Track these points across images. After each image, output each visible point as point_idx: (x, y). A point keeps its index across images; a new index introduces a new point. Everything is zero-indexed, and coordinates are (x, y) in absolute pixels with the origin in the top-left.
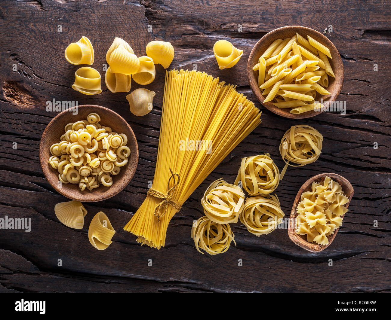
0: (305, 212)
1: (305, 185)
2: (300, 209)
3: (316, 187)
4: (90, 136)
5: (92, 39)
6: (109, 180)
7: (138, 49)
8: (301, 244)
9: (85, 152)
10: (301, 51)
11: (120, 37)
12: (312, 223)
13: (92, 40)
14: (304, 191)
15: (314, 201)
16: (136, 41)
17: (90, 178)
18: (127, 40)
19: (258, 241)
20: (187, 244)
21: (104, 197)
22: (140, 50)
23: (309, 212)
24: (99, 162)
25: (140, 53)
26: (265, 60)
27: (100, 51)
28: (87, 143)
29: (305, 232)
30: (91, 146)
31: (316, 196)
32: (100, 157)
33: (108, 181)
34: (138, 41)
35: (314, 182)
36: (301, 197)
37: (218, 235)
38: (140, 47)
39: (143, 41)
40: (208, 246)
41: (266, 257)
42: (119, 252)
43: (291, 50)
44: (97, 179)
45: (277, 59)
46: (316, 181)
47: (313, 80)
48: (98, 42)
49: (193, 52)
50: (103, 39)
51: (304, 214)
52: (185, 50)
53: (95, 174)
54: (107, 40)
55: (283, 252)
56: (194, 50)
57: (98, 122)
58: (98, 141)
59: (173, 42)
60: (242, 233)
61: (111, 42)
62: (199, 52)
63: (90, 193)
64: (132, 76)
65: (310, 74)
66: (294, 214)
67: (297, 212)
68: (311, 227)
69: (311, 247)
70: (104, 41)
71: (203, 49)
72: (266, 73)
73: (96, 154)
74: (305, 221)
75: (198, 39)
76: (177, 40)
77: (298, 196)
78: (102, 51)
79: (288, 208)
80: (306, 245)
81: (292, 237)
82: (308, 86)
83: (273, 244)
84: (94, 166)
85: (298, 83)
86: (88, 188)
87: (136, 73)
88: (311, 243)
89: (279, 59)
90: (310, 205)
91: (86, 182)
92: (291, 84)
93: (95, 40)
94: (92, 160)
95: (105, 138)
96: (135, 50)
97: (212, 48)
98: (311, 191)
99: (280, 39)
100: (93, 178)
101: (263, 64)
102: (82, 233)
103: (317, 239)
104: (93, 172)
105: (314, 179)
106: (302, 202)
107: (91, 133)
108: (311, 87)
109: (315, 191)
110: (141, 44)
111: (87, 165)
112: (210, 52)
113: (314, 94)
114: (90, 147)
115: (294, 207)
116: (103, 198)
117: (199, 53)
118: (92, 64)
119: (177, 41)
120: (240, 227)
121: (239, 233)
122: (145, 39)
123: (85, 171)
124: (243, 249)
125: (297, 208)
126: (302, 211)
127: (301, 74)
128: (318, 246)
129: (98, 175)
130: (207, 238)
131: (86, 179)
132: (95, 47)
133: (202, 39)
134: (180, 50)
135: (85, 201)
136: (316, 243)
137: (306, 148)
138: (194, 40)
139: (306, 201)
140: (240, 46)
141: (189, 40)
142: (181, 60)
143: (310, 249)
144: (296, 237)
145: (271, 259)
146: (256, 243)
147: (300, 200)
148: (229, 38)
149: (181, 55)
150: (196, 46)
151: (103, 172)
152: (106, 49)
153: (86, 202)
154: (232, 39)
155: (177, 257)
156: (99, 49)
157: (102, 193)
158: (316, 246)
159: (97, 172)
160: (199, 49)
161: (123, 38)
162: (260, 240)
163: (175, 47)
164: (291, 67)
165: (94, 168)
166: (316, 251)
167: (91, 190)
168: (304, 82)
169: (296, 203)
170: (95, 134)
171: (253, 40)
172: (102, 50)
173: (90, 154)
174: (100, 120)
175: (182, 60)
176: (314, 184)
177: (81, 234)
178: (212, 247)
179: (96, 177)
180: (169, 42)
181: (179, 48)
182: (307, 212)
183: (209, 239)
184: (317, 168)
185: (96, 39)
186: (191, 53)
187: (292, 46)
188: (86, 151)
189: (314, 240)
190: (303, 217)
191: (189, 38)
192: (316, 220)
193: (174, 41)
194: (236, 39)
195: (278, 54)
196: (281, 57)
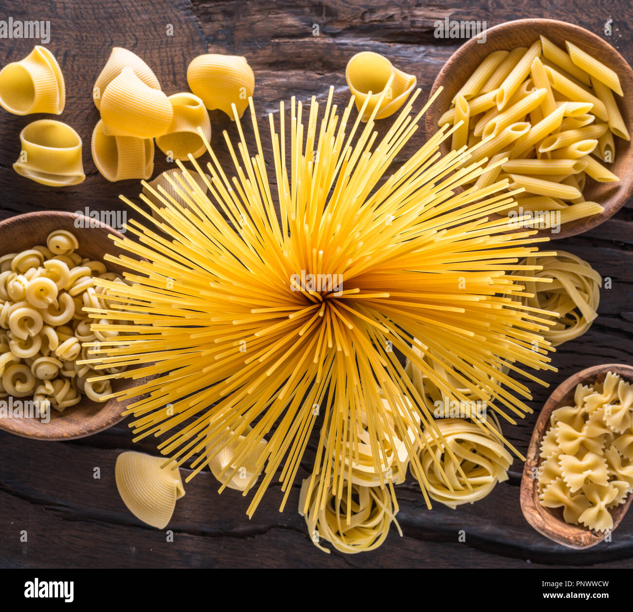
0: (559, 454)
1: (561, 391)
2: (547, 448)
3: (585, 399)
4: (54, 287)
5: (58, 50)
6: (103, 387)
7: (169, 74)
8: (551, 533)
9: (45, 324)
10: (551, 79)
11: (124, 46)
12: (574, 481)
13: (60, 53)
14: (558, 405)
15: (580, 430)
16: (164, 54)
17: (59, 383)
18: (143, 52)
19: (452, 518)
20: (289, 528)
21: (93, 429)
22: (174, 74)
23: (569, 454)
24: (77, 346)
25: (175, 82)
26: (468, 101)
27: (78, 78)
28: (48, 303)
29: (559, 502)
30: (58, 309)
31: (585, 417)
32: (79, 334)
33: (101, 390)
34: (169, 54)
35: (580, 385)
36: (549, 420)
37: (361, 508)
38: (174, 70)
39: (179, 53)
40: (338, 534)
41: (471, 553)
42: (134, 549)
43: (529, 77)
44: (76, 385)
45: (495, 100)
46: (585, 382)
47: (579, 149)
48: (74, 56)
49: (299, 77)
50: (85, 50)
51: (557, 460)
52: (280, 73)
53: (70, 374)
54: (95, 54)
55: (510, 541)
56: (300, 75)
57: (72, 251)
58: (74, 297)
59: (250, 54)
60: (417, 501)
61: (104, 57)
62: (314, 78)
63: (59, 419)
64: (157, 141)
65: (571, 134)
66: (535, 458)
67: (541, 455)
68: (573, 490)
69: (575, 538)
70: (87, 56)
71: (321, 72)
72: (471, 131)
73: (71, 327)
74: (560, 477)
75: (310, 48)
76: (260, 49)
77: (544, 417)
78: (85, 79)
79: (519, 442)
80: (562, 534)
81: (531, 514)
82: (567, 165)
83: (487, 523)
84: (66, 357)
85: (544, 156)
86: (55, 407)
87: (164, 133)
88: (572, 525)
89: (501, 99)
90: (571, 438)
91: (49, 393)
92: (527, 158)
93: (67, 51)
94: (61, 342)
95: (91, 291)
96: (162, 74)
97: (342, 68)
98: (573, 404)
99: (502, 49)
100: (64, 382)
101: (463, 112)
102: (47, 507)
103: (587, 516)
104: (64, 369)
105: (581, 378)
106: (554, 432)
107: (56, 279)
108: (575, 167)
109: (583, 406)
110: (176, 60)
111: (51, 354)
112: (338, 78)
113: (581, 181)
114: (56, 310)
115: (535, 441)
116: (90, 431)
117: (313, 80)
118: (59, 113)
119: (261, 53)
120: (411, 487)
121: (410, 501)
122: (185, 50)
123: (45, 368)
124: (419, 538)
125: (541, 446)
126: (553, 453)
127: (551, 136)
128: (588, 533)
129: (77, 376)
130: (335, 515)
131: (49, 386)
132: (66, 70)
133: (320, 48)
134: (267, 75)
135: (47, 437)
136: (585, 525)
137: (561, 305)
138: (301, 50)
139: (561, 429)
140: (409, 63)
141: (289, 50)
142: (270, 99)
143: (570, 543)
144: (538, 516)
145: (481, 557)
146: (448, 522)
147: (548, 425)
148: (383, 44)
149: (272, 87)
150: (306, 65)
151: (87, 370)
152: (94, 73)
153: (50, 440)
154: (389, 46)
155: (269, 557)
156: (75, 73)
157: (87, 419)
158: (585, 535)
159: (74, 369)
160: (313, 70)
161: (133, 49)
162: (456, 515)
163: (257, 67)
164: (528, 118)
165: (67, 361)
166: (585, 545)
167: (61, 411)
168: (558, 154)
169: (539, 432)
170: (66, 281)
171: (440, 48)
172: (84, 77)
173: (56, 328)
174: (77, 247)
175: (272, 99)
176: (581, 390)
177: (46, 509)
178: (347, 535)
179: (72, 380)
180: (241, 55)
181: (265, 69)
182: (565, 454)
183: (340, 517)
184: (588, 348)
185: (69, 50)
186: (294, 80)
187: (530, 67)
188: (46, 322)
189: (580, 520)
190: (554, 467)
191: (289, 46)
192: (586, 474)
193: (254, 53)
194: (399, 46)
195: (498, 86)
196: (505, 95)
